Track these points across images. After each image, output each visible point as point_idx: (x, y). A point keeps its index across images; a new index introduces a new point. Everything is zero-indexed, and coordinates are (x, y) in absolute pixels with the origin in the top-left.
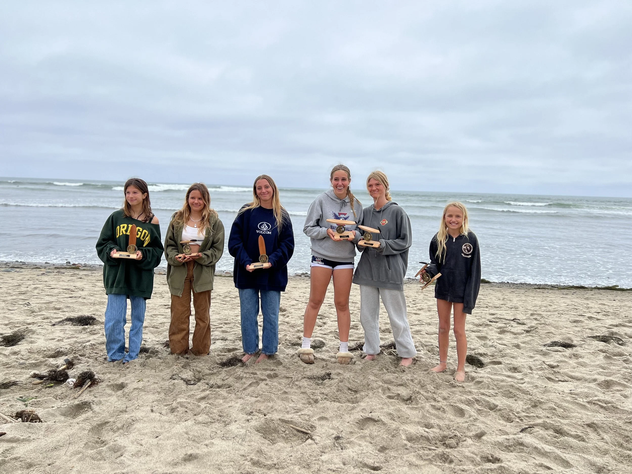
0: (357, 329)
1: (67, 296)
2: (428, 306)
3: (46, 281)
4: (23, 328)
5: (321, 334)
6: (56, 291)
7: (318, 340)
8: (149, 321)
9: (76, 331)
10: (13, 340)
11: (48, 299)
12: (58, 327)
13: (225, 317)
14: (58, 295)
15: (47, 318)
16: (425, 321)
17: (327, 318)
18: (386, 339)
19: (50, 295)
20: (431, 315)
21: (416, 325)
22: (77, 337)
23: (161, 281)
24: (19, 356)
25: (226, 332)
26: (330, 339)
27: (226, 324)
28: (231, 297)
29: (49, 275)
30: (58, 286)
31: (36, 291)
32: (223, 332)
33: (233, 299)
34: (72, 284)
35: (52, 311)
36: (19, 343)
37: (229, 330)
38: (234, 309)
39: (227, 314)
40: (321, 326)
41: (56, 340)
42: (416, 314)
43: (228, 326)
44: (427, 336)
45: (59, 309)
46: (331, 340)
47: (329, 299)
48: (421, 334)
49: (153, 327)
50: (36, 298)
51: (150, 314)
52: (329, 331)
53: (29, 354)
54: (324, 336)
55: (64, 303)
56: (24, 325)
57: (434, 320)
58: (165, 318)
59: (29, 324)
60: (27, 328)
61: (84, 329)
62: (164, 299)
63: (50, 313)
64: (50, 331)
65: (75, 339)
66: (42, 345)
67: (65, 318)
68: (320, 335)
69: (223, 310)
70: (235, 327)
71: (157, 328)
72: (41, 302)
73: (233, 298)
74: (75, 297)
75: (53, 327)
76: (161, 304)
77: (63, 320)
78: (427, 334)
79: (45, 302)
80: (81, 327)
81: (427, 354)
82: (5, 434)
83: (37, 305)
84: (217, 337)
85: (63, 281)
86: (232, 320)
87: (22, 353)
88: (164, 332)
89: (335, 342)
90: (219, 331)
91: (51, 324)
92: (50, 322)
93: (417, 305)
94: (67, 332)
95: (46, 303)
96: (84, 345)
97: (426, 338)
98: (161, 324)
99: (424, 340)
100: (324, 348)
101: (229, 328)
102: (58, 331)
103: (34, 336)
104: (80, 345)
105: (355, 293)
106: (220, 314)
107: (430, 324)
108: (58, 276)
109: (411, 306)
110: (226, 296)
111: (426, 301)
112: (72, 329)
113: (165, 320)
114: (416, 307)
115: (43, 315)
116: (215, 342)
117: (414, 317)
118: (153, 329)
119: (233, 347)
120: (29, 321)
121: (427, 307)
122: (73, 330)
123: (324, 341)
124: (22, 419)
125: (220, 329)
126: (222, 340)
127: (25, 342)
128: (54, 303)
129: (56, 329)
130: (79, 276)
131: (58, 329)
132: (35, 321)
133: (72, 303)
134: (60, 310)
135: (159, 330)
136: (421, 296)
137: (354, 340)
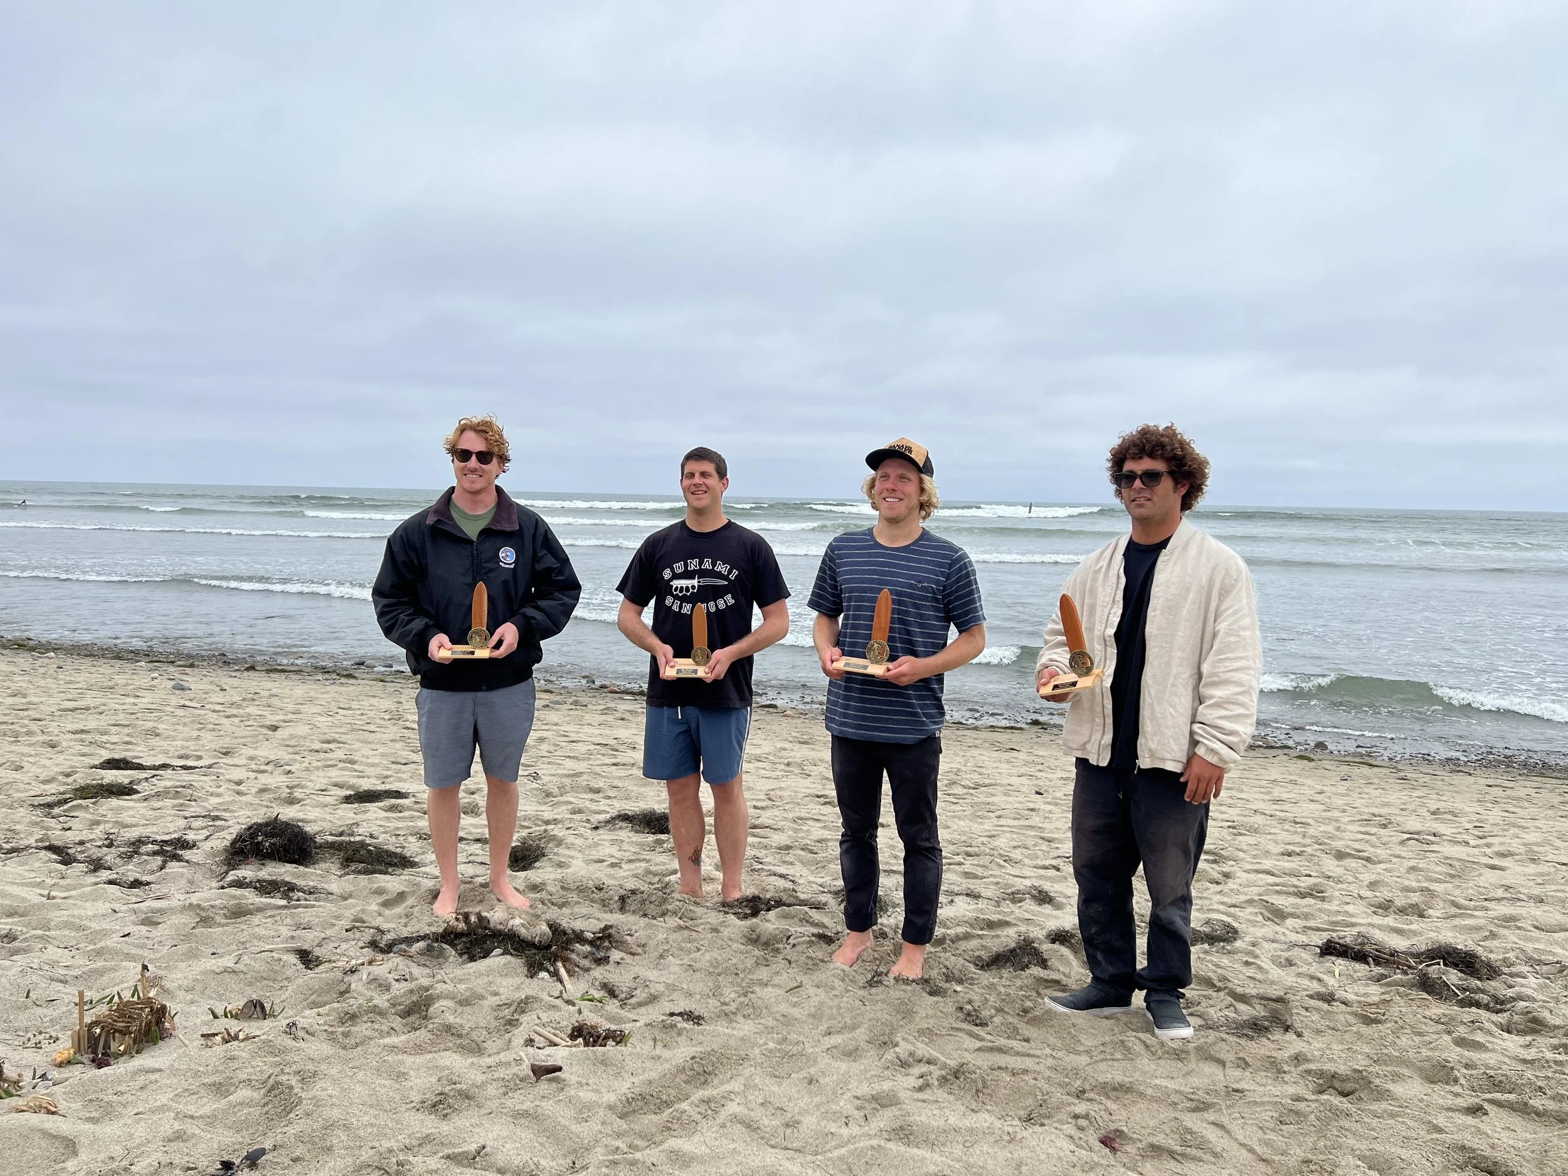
0: (1323, 899)
1: (608, 761)
2: (1525, 845)
3: (556, 724)
4: (538, 830)
5: (1223, 903)
6: (582, 748)
7: (1217, 920)
8: (790, 833)
9: (641, 845)
10: (524, 858)
11: (570, 765)
12: (604, 834)
13: (963, 838)
14: (589, 759)
15: (580, 811)
16: (1526, 891)
17: (1232, 863)
18: (1415, 933)
19: (574, 757)
20: (1542, 874)
21: (1499, 900)
22: (648, 861)
23: (794, 734)
24: (544, 895)
25: (975, 877)
26: (1248, 920)
27: (969, 855)
28: (964, 787)
29: (557, 710)
30: (582, 737)
31: (545, 747)
32: (967, 875)
33: (971, 791)
34: (608, 732)
35: (584, 796)
36: (537, 864)
37: (979, 871)
38: (979, 817)
39: (967, 829)
40: (1218, 883)
41: (605, 864)
42: (1493, 867)
43: (976, 862)
44: (1536, 934)
45: (597, 791)
46: (1254, 923)
47: (1223, 809)
48: (1519, 928)
49: (802, 849)
50: (549, 763)
51: (791, 815)
52: (1243, 898)
53: (562, 892)
54: (1232, 910)
55: (604, 777)
56: (536, 825)
57: (1554, 888)
58: (825, 827)
59: (547, 823)
60: (545, 831)
61: (660, 842)
62: (810, 779)
63: (582, 800)
64: (590, 841)
65: (643, 865)
66: (583, 873)
67: (614, 813)
68: (1222, 908)
69: (954, 817)
70: (993, 866)
71: (812, 852)
72: (559, 772)
73: (970, 788)
74: (624, 765)
75: (595, 833)
76: (808, 791)
77: (613, 819)
78: (1536, 927)
79: (566, 772)
80: (651, 838)
81: (1546, 986)
82: (559, 1069)
83: (555, 779)
84: (956, 889)
85: (589, 724)
86: (983, 848)
87: (551, 888)
88: (829, 862)
89: (1266, 930)
90: (956, 872)
91: (590, 826)
92: (588, 821)
93: (1490, 840)
94: (625, 847)
95: (569, 776)
96: (667, 879)
97: (1538, 940)
98: (819, 841)
99: (1530, 945)
100: (1238, 944)
101: (978, 865)
102: (607, 844)
103: (561, 850)
104: (656, 879)
105: (1293, 795)
106: (948, 827)
107: (1542, 901)
108: (577, 713)
109: (1472, 843)
110: (954, 783)
111: (1513, 831)
112: (634, 839)
113: (826, 834)
114: (1488, 846)
115: (571, 803)
116: (952, 901)
117: (1491, 876)
118: (802, 853)
119: (1001, 917)
120: (547, 816)
121: (1523, 849)
122: (637, 844)
123: (1235, 925)
124: (584, 1039)
125: (957, 867)
126: (968, 895)
127: (547, 864)
128: (585, 777)
129: (602, 837)
130: (618, 715)
131: (606, 837)
132: (559, 817)
133: (620, 778)
134: (601, 795)
135: (819, 857)
136: (1495, 815)
137: (1318, 929)
